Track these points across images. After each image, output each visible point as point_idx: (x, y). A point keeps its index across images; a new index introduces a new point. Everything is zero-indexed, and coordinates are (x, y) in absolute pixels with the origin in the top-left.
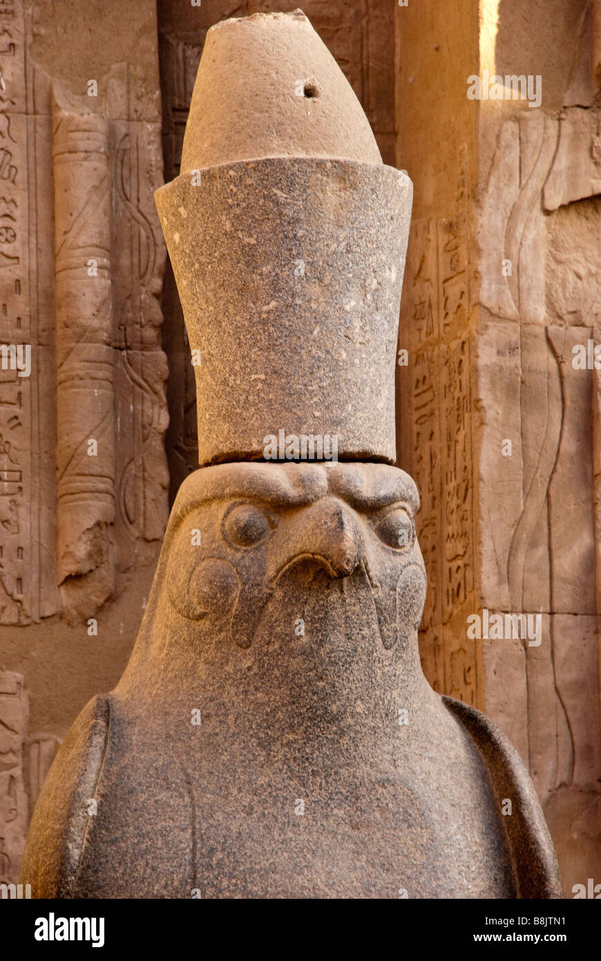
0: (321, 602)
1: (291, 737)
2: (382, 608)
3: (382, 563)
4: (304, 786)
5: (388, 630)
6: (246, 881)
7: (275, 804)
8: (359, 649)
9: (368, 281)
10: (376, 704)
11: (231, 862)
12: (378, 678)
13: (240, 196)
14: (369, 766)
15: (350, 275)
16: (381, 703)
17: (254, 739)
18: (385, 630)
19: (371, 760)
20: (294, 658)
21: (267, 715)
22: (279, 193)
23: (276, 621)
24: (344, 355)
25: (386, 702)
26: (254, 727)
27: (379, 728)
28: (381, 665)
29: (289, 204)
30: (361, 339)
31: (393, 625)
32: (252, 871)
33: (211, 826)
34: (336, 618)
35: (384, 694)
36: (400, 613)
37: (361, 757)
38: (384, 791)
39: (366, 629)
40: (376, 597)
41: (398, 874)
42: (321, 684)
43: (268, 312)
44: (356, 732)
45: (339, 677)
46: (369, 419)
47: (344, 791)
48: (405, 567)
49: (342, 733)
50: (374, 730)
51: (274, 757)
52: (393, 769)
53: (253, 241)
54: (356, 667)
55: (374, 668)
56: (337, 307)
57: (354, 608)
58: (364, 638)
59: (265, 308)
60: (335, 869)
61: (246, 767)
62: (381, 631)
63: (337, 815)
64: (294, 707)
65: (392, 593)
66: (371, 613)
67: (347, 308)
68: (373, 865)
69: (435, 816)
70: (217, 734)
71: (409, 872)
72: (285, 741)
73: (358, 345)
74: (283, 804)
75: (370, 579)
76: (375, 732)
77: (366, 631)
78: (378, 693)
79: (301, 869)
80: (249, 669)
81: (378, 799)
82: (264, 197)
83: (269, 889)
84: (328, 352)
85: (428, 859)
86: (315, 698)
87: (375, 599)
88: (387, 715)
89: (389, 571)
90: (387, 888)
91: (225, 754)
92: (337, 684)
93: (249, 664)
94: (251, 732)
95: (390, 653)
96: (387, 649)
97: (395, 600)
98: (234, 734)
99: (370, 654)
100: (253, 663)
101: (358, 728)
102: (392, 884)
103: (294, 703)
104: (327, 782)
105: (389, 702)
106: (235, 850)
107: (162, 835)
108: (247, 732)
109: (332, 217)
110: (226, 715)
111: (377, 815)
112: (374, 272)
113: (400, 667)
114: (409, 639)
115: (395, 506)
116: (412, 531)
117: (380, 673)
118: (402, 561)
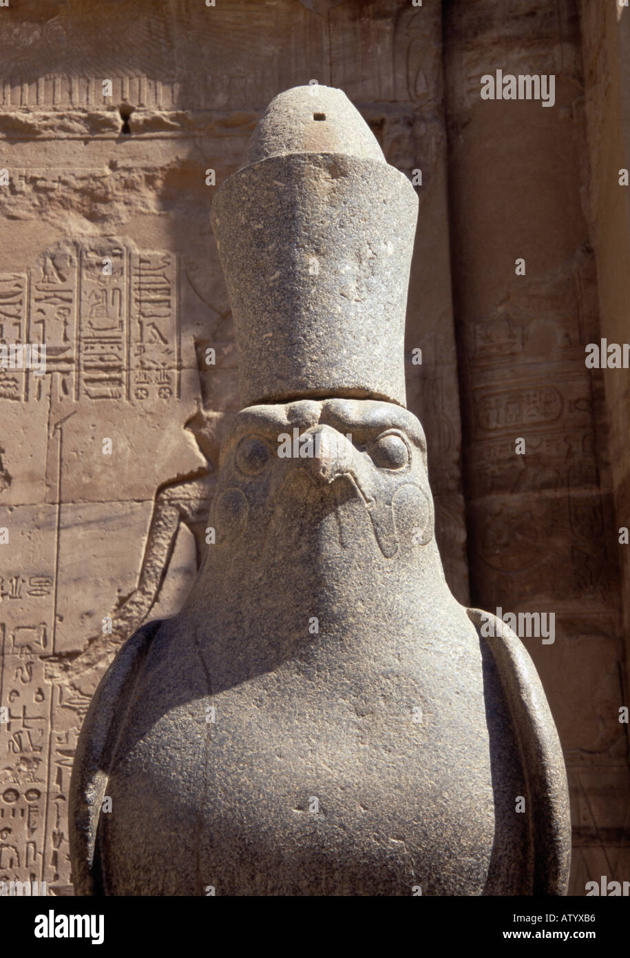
0: (317, 515)
1: (297, 636)
2: (377, 519)
3: (375, 481)
4: (310, 680)
5: (387, 541)
6: (252, 765)
7: (283, 696)
8: (356, 556)
9: (363, 250)
10: (378, 606)
11: (239, 748)
12: (379, 583)
13: (250, 192)
14: (372, 660)
15: (344, 246)
16: (383, 604)
17: (265, 641)
18: (383, 540)
19: (376, 654)
20: (296, 566)
21: (276, 618)
22: (279, 184)
23: (279, 536)
24: (339, 308)
25: (389, 604)
26: (265, 629)
27: (382, 626)
28: (381, 571)
29: (287, 191)
30: (357, 297)
31: (391, 536)
32: (257, 756)
33: (225, 718)
34: (331, 529)
35: (386, 596)
36: (398, 526)
37: (365, 652)
38: (388, 681)
39: (362, 538)
40: (370, 510)
41: (400, 754)
43: (274, 281)
44: (358, 630)
45: (337, 581)
46: (365, 362)
48: (401, 485)
49: (344, 631)
50: (377, 628)
51: (283, 654)
52: (397, 662)
53: (260, 226)
54: (354, 572)
55: (373, 573)
56: (333, 271)
57: (348, 520)
58: (360, 546)
59: (272, 278)
60: (339, 752)
61: (258, 665)
62: (378, 541)
63: (342, 704)
64: (298, 609)
65: (387, 506)
66: (367, 525)
67: (342, 271)
68: (376, 747)
69: (438, 702)
70: (235, 639)
71: (410, 752)
72: (292, 640)
73: (353, 302)
74: (290, 695)
75: (363, 494)
76: (379, 630)
77: (362, 540)
78: (379, 595)
79: (306, 752)
80: (260, 579)
81: (381, 689)
82: (268, 189)
83: (274, 771)
84: (324, 308)
85: (430, 739)
87: (369, 513)
88: (390, 615)
89: (383, 487)
90: (388, 767)
91: (241, 654)
92: (335, 588)
93: (261, 575)
94: (263, 634)
95: (391, 561)
96: (386, 557)
97: (390, 513)
98: (249, 637)
99: (368, 561)
100: (264, 575)
101: (360, 626)
102: (393, 763)
103: (298, 606)
104: (331, 675)
105: (392, 603)
106: (243, 738)
107: (182, 728)
108: (260, 634)
109: (326, 199)
110: (242, 621)
111: (382, 703)
112: (369, 244)
113: (404, 575)
114: (413, 550)
115: (388, 431)
116: (408, 455)
117: (380, 578)
118: (397, 480)
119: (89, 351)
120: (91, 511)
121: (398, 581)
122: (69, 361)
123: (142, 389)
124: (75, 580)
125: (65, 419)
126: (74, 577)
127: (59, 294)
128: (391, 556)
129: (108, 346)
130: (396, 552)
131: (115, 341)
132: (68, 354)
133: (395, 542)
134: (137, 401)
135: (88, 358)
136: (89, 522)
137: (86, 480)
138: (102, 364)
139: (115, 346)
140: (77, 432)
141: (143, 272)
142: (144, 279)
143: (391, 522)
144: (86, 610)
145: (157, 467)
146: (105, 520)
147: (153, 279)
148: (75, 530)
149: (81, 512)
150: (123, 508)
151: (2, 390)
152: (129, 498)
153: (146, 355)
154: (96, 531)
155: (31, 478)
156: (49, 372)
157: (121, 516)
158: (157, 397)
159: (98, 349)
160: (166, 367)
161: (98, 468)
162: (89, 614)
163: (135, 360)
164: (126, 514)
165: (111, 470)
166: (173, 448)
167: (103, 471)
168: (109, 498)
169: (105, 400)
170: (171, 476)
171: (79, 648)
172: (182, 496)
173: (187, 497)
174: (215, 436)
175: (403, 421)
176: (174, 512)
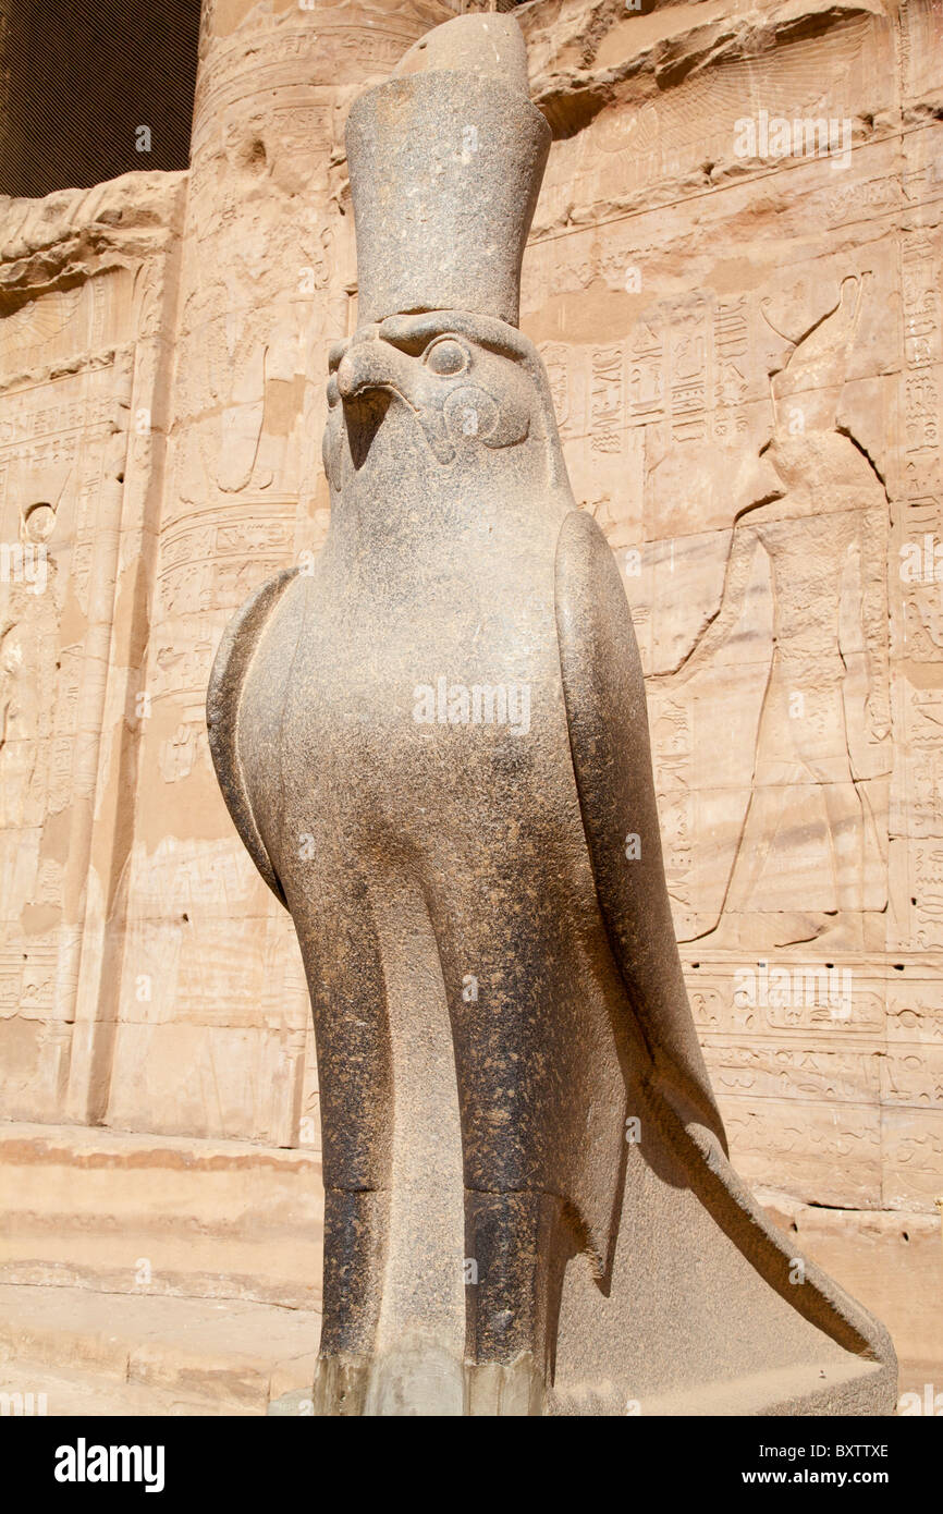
2: (429, 427)
3: (426, 389)
5: (439, 447)
8: (407, 466)
9: (432, 168)
10: (432, 513)
12: (434, 490)
18: (435, 448)
24: (404, 233)
25: (445, 510)
27: (437, 533)
28: (436, 478)
31: (445, 442)
34: (383, 443)
36: (451, 431)
38: (440, 586)
39: (413, 448)
40: (420, 418)
42: (377, 502)
44: (413, 539)
47: (404, 592)
48: (454, 389)
49: (400, 542)
50: (432, 536)
54: (406, 483)
55: (427, 482)
57: (396, 432)
58: (411, 456)
62: (432, 448)
65: (438, 413)
66: (416, 434)
67: (410, 195)
75: (411, 403)
77: (413, 450)
78: (435, 504)
86: (373, 516)
87: (420, 421)
88: (446, 522)
89: (434, 394)
92: (389, 500)
95: (448, 467)
96: (442, 463)
97: (443, 419)
99: (421, 470)
105: (449, 510)
109: (396, 127)
113: (466, 479)
114: (477, 454)
115: (440, 337)
116: (467, 358)
117: (435, 486)
118: (451, 384)
119: (675, 400)
120: (679, 545)
121: (458, 487)
122: (661, 411)
123: (721, 427)
124: (669, 608)
125: (657, 465)
126: (667, 605)
127: (651, 353)
128: (447, 462)
129: (692, 393)
130: (454, 457)
131: (697, 387)
132: (659, 407)
133: (452, 447)
134: (717, 438)
135: (676, 406)
136: (678, 554)
137: (676, 517)
138: (689, 409)
139: (698, 390)
140: (667, 474)
141: (722, 317)
142: (723, 323)
143: (444, 427)
144: (677, 634)
145: (736, 496)
146: (692, 550)
147: (733, 321)
148: (667, 563)
149: (671, 547)
150: (706, 539)
151: (607, 448)
152: (710, 528)
153: (725, 394)
154: (685, 561)
155: (632, 521)
156: (644, 425)
157: (704, 546)
158: (735, 431)
159: (684, 396)
160: (743, 401)
161: (685, 505)
162: (680, 636)
163: (716, 401)
164: (710, 544)
165: (696, 505)
166: (751, 475)
167: (690, 507)
168: (695, 531)
169: (690, 441)
170: (750, 502)
171: (673, 667)
172: (759, 520)
173: (763, 520)
174: (788, 459)
175: (459, 324)
176: (752, 536)
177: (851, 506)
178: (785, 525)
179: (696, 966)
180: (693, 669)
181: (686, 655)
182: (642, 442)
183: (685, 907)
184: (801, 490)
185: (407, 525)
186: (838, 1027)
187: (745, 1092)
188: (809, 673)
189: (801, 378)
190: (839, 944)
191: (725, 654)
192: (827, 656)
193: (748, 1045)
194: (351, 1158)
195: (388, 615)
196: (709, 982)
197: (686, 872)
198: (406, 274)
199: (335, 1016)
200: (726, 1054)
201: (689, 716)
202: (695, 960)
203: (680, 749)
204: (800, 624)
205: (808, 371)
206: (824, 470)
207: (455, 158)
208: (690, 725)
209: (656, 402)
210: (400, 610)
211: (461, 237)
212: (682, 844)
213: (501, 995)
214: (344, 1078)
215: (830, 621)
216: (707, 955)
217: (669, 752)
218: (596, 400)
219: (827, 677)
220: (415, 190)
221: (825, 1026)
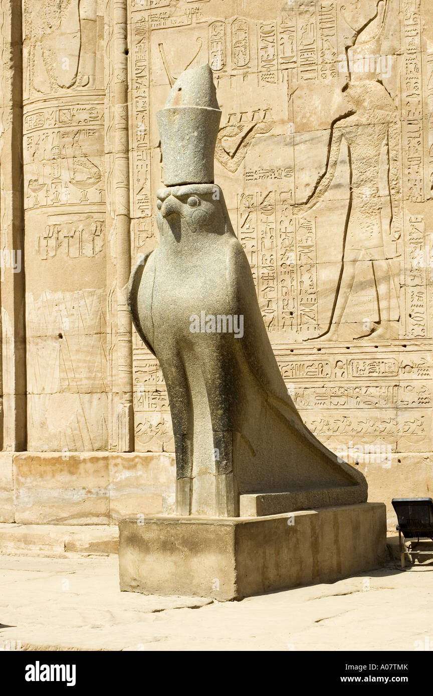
15: (180, 137)
112: (187, 134)
113: (200, 237)
114: (203, 229)
115: (190, 196)
116: (198, 202)
117: (191, 239)
118: (194, 209)
119: (302, 57)
120: (306, 136)
121: (198, 239)
122: (295, 62)
123: (324, 74)
125: (294, 92)
126: (302, 168)
127: (289, 29)
129: (309, 53)
131: (312, 51)
132: (294, 59)
134: (322, 80)
135: (302, 60)
136: (306, 141)
137: (305, 121)
138: (308, 63)
139: (312, 53)
140: (299, 98)
141: (323, 13)
142: (323, 17)
144: (305, 183)
145: (332, 112)
146: (312, 139)
147: (328, 16)
148: (300, 145)
149: (302, 137)
150: (319, 133)
151: (269, 80)
152: (321, 128)
153: (325, 57)
154: (309, 145)
155: (283, 122)
156: (287, 69)
157: (317, 138)
158: (331, 77)
159: (306, 56)
160: (334, 61)
161: (308, 115)
162: (308, 185)
163: (320, 60)
164: (320, 136)
165: (313, 115)
166: (338, 102)
167: (310, 116)
168: (313, 129)
169: (309, 80)
170: (338, 116)
171: (305, 201)
172: (343, 126)
173: (345, 126)
174: (355, 94)
175: (195, 191)
176: (340, 134)
177: (383, 122)
178: (354, 129)
179: (319, 350)
180: (315, 201)
181: (311, 194)
182: (286, 78)
183: (314, 321)
184: (361, 111)
185: (184, 250)
186: (380, 375)
187: (342, 407)
188: (366, 206)
189: (360, 52)
190: (380, 336)
191: (329, 195)
192: (374, 197)
193: (342, 385)
194: (181, 426)
195: (180, 276)
196: (325, 357)
197: (314, 304)
198: (180, 171)
199: (173, 388)
200: (334, 390)
201: (313, 226)
202: (319, 347)
203: (309, 243)
204: (362, 181)
205: (363, 48)
206: (372, 102)
207: (192, 134)
208: (313, 230)
209: (293, 57)
210: (184, 275)
211: (196, 159)
212: (312, 291)
213: (218, 380)
214: (177, 405)
215: (375, 180)
216: (324, 344)
217: (305, 244)
218: (262, 52)
219: (374, 208)
220: (181, 144)
221: (375, 374)
